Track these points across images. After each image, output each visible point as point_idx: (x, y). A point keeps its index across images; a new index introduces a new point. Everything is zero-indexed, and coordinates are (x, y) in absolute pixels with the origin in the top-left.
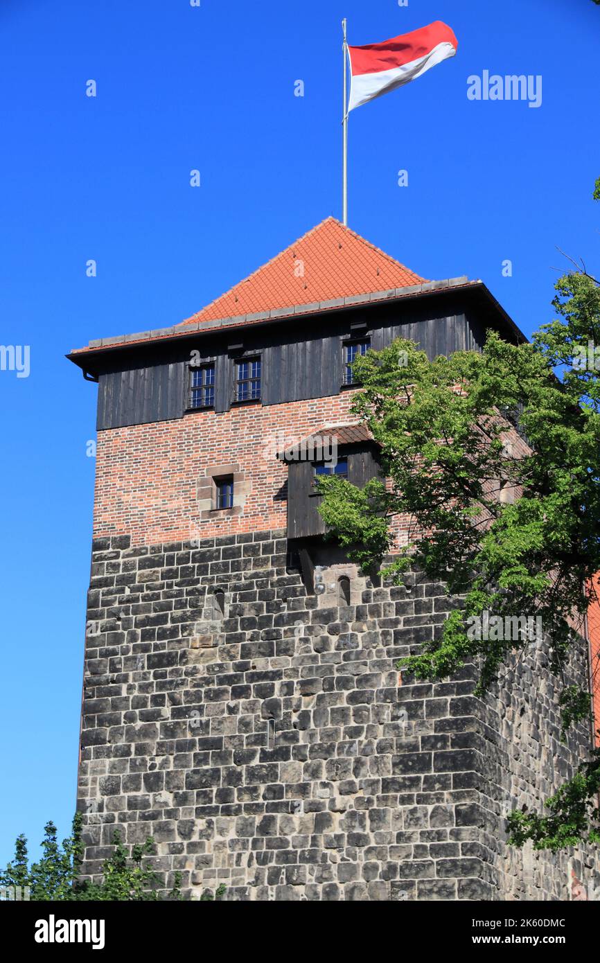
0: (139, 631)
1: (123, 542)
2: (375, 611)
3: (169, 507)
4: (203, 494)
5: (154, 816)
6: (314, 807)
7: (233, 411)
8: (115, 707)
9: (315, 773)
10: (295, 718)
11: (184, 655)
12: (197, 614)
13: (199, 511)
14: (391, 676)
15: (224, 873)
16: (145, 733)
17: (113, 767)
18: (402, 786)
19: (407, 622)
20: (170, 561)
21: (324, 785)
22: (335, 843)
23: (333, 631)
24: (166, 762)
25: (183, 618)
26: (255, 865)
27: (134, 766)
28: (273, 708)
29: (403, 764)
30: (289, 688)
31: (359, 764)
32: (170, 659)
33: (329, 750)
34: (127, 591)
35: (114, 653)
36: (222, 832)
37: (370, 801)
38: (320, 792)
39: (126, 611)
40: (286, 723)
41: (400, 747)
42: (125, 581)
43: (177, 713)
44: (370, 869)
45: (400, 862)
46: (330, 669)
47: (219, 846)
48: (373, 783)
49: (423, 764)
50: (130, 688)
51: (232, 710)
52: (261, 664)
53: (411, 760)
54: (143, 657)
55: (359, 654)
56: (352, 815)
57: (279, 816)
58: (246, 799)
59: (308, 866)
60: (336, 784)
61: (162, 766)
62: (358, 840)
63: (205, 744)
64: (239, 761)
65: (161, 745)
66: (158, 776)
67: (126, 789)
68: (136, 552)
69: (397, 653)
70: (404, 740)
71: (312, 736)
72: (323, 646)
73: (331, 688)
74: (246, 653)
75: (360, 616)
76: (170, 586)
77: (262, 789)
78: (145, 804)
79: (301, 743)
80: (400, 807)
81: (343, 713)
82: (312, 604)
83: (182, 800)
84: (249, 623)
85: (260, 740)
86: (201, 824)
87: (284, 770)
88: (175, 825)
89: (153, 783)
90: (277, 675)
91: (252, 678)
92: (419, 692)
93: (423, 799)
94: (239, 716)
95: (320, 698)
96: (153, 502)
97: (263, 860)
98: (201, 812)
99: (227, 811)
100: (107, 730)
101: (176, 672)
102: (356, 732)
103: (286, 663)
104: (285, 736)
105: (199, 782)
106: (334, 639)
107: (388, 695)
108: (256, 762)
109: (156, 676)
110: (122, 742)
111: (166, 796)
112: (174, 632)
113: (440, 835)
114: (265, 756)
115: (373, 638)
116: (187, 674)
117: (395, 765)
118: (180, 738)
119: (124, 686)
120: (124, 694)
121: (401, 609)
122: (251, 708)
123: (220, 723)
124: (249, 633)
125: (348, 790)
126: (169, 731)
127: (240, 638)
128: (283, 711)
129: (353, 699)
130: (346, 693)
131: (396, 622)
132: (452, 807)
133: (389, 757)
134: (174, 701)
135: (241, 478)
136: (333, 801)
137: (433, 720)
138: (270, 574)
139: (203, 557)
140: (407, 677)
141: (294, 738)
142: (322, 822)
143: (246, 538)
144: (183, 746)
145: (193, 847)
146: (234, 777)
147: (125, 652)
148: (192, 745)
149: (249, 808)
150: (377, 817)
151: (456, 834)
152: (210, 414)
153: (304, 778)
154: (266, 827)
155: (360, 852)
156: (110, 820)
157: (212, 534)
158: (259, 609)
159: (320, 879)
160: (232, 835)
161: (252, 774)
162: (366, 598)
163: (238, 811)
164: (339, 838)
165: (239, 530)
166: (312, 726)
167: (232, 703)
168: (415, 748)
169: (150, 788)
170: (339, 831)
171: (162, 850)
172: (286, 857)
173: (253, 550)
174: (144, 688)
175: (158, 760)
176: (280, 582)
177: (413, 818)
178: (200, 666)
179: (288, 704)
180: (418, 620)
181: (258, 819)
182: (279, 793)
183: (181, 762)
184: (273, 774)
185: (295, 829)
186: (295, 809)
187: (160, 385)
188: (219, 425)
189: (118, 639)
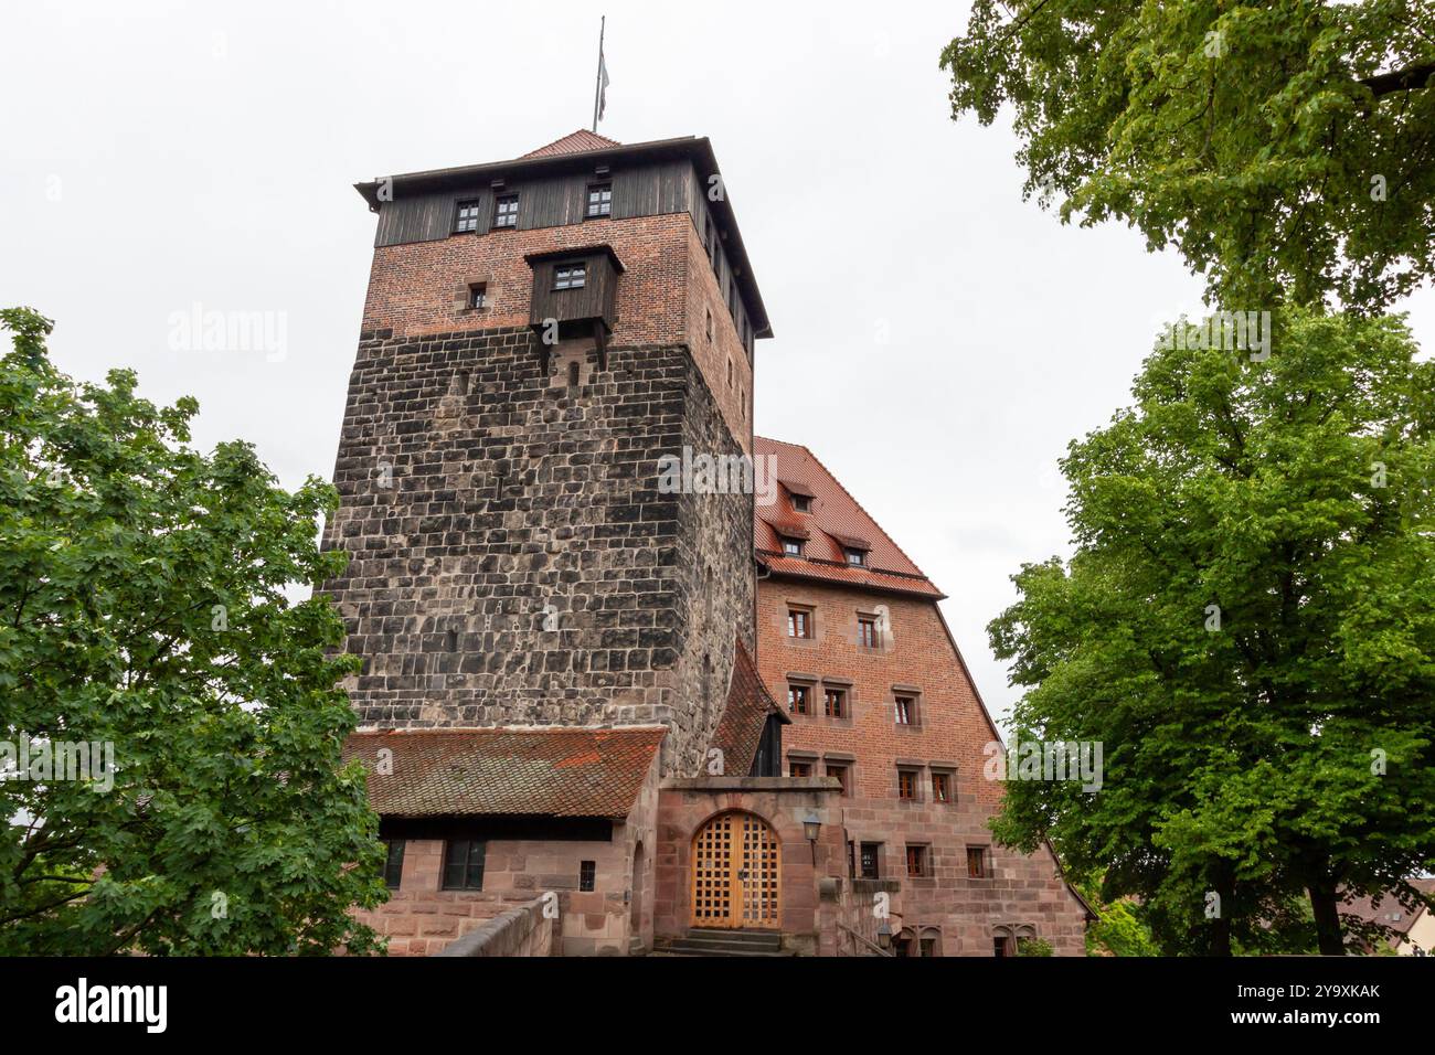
0: (392, 404)
1: (387, 334)
2: (600, 390)
3: (429, 306)
4: (458, 298)
5: (388, 555)
6: (533, 549)
7: (492, 236)
8: (364, 465)
9: (536, 522)
10: (522, 476)
11: (429, 423)
12: (444, 391)
13: (454, 310)
14: (610, 443)
15: (447, 604)
17: (356, 514)
18: (612, 533)
19: (627, 399)
20: (425, 348)
21: (543, 531)
22: (549, 580)
23: (562, 406)
24: (404, 510)
25: (431, 394)
26: (476, 597)
27: (375, 514)
28: (503, 468)
29: (615, 514)
30: (519, 452)
31: (576, 514)
32: (417, 427)
33: (550, 503)
34: (385, 372)
35: (368, 421)
36: (447, 569)
37: (583, 545)
38: (539, 536)
39: (383, 388)
40: (514, 480)
41: (613, 500)
42: (383, 364)
43: (416, 471)
44: (578, 602)
45: (606, 596)
46: (557, 437)
47: (444, 582)
48: (585, 531)
49: (632, 514)
50: (379, 449)
51: (467, 469)
52: (496, 431)
53: (622, 511)
54: (393, 425)
55: (583, 425)
56: (566, 556)
57: (501, 557)
58: (473, 542)
59: (522, 598)
60: (554, 531)
61: (400, 514)
62: (569, 578)
63: (440, 496)
64: (469, 511)
65: (400, 497)
66: (396, 522)
67: (366, 533)
68: (397, 342)
69: (616, 423)
70: (617, 494)
71: (536, 491)
72: (552, 418)
73: (556, 451)
74: (484, 423)
75: (586, 394)
76: (423, 368)
77: (488, 534)
78: (382, 545)
79: (526, 496)
80: (609, 550)
81: (565, 474)
82: (545, 384)
83: (415, 542)
84: (490, 399)
85: (488, 493)
86: (430, 563)
87: (509, 519)
88: (406, 563)
89: (391, 527)
90: (510, 440)
91: (487, 443)
92: (633, 455)
93: (630, 544)
94: (473, 473)
95: (546, 461)
96: (415, 302)
97: (482, 594)
98: (430, 553)
99: (454, 552)
100: (355, 484)
101: (422, 438)
102: (576, 488)
103: (519, 431)
104: (511, 490)
105: (432, 530)
106: (562, 413)
107: (606, 458)
108: (484, 512)
109: (402, 441)
110: (367, 494)
111: (401, 539)
112: (422, 406)
113: (643, 574)
114: (492, 507)
115: (596, 412)
116: (430, 439)
117: (607, 515)
118: (418, 491)
119: (374, 448)
120: (373, 454)
121: (622, 389)
122: (484, 467)
123: (455, 479)
124: (488, 407)
125: (565, 536)
127: (481, 410)
128: (512, 470)
129: (574, 461)
130: (569, 456)
131: (618, 399)
132: (655, 550)
133: (602, 510)
134: (417, 460)
135: (493, 285)
136: (550, 544)
137: (643, 479)
138: (512, 359)
139: (454, 347)
140: (623, 444)
141: (520, 492)
142: (538, 563)
143: (493, 332)
144: (419, 499)
145: (421, 582)
146: (463, 524)
147: (378, 420)
148: (429, 496)
149: (475, 550)
150: (588, 558)
151: (657, 573)
152: (471, 237)
153: (526, 525)
154: (486, 567)
155: (571, 588)
157: (464, 327)
158: (498, 387)
159: (533, 610)
160: (457, 571)
161: (480, 521)
162: (593, 380)
163: (464, 552)
164: (552, 575)
165: (487, 326)
166: (537, 482)
167: (467, 463)
168: (627, 501)
169: (387, 532)
170: (553, 570)
171: (393, 584)
172: (504, 591)
173: (499, 342)
174: (391, 450)
175: (397, 510)
176: (519, 367)
178: (442, 433)
179: (517, 464)
180: (636, 398)
181: (481, 559)
182: (502, 537)
183: (418, 512)
184: (498, 521)
185: (514, 567)
186: (516, 551)
187: (432, 215)
188: (478, 245)
189: (372, 410)
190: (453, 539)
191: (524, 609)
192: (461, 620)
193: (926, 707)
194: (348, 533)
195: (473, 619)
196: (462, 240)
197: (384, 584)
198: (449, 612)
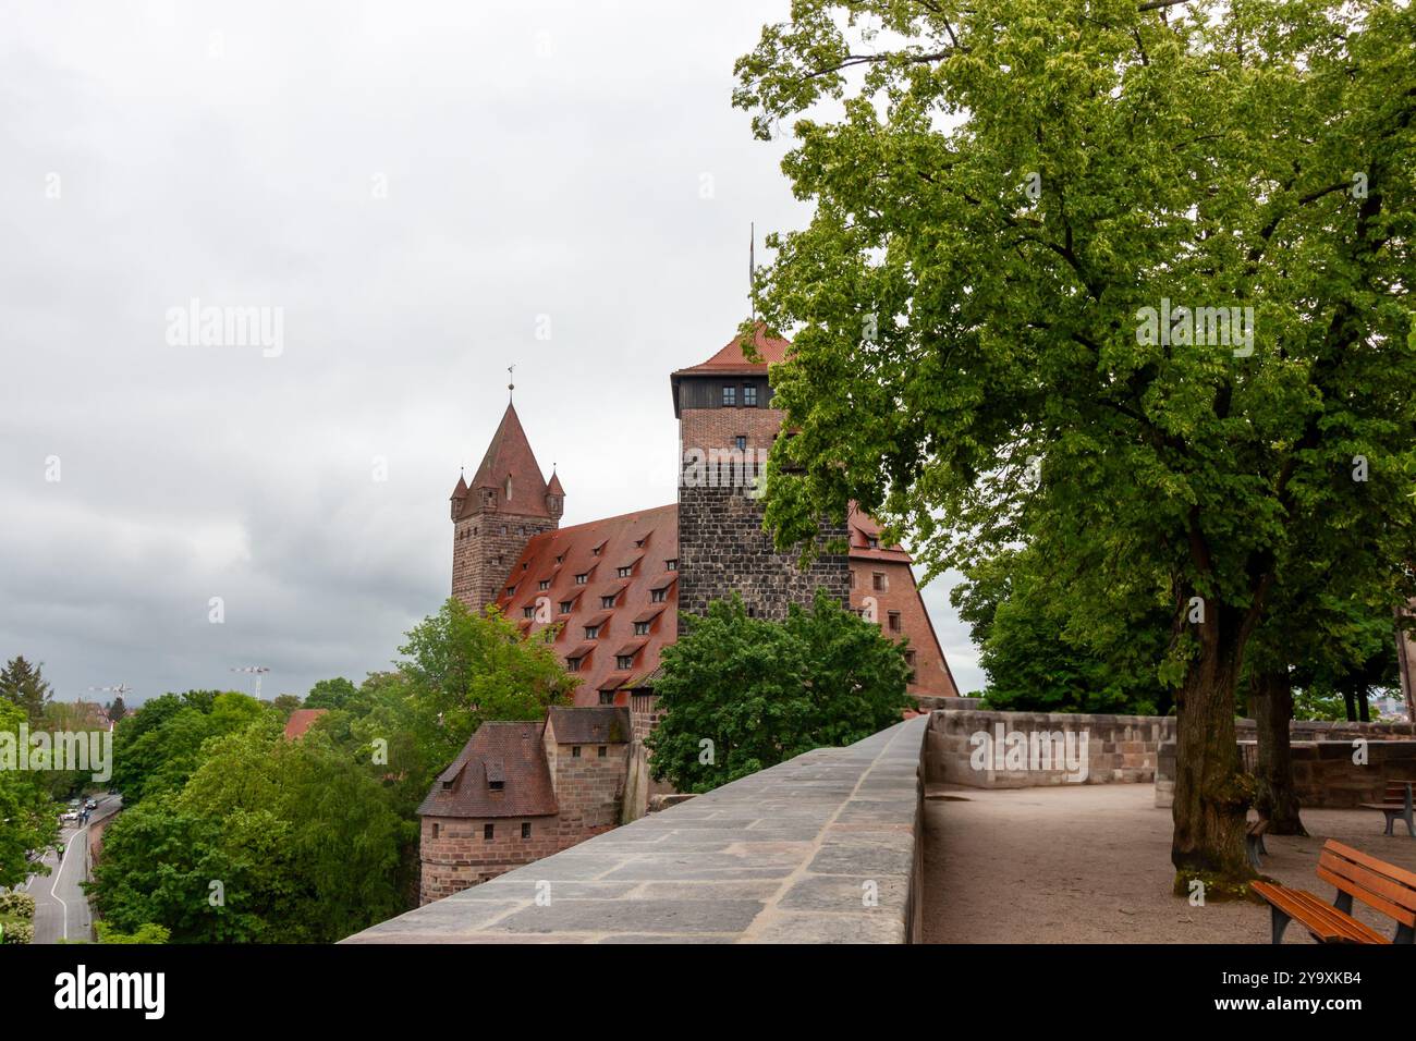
0: (706, 497)
3: (717, 446)
4: (732, 443)
5: (716, 573)
6: (785, 573)
7: (745, 410)
8: (696, 527)
9: (785, 561)
11: (726, 509)
12: (731, 494)
15: (747, 596)
16: (710, 539)
17: (696, 552)
18: (821, 568)
21: (788, 565)
22: (794, 587)
24: (720, 552)
25: (725, 494)
26: (761, 594)
27: (705, 552)
28: (766, 535)
32: (720, 510)
35: (694, 505)
36: (746, 580)
37: (807, 573)
38: (787, 568)
43: (724, 532)
44: (807, 598)
47: (745, 586)
49: (828, 560)
50: (702, 521)
51: (749, 534)
54: (708, 509)
56: (800, 577)
57: (770, 576)
58: (756, 569)
60: (793, 565)
61: (718, 553)
62: (803, 587)
63: (737, 546)
64: (752, 554)
65: (717, 545)
66: (717, 557)
67: (703, 561)
74: (754, 511)
77: (762, 565)
78: (711, 568)
80: (820, 576)
83: (727, 567)
85: (760, 546)
86: (736, 577)
87: (772, 559)
88: (725, 577)
89: (715, 559)
91: (757, 521)
92: (827, 533)
93: (828, 573)
94: (751, 536)
96: (709, 443)
97: (763, 592)
98: (736, 572)
99: (748, 573)
100: (692, 537)
101: (723, 516)
105: (736, 562)
108: (759, 555)
109: (714, 517)
110: (700, 542)
111: (721, 565)
112: (722, 500)
113: (835, 587)
114: (763, 552)
116: (728, 517)
118: (726, 543)
119: (700, 520)
120: (700, 523)
122: (757, 533)
123: (743, 538)
125: (798, 568)
126: (721, 539)
127: (752, 505)
132: (840, 576)
135: (749, 438)
136: (792, 571)
142: (788, 580)
144: (727, 546)
145: (733, 586)
146: (750, 560)
147: (699, 505)
148: (731, 546)
149: (757, 572)
150: (810, 579)
151: (841, 587)
152: (734, 409)
153: (780, 562)
154: (764, 580)
155: (804, 591)
156: (696, 573)
159: (787, 600)
160: (750, 582)
161: (758, 559)
163: (752, 573)
164: (796, 585)
167: (748, 530)
169: (713, 561)
170: (795, 583)
171: (720, 586)
172: (773, 592)
174: (708, 521)
175: (716, 551)
177: (825, 580)
178: (734, 514)
181: (761, 577)
182: (770, 567)
183: (727, 552)
184: (767, 560)
185: (776, 581)
186: (777, 573)
187: (710, 392)
188: (738, 414)
189: (696, 500)
190: (746, 567)
191: (784, 600)
192: (755, 603)
193: (903, 621)
194: (693, 561)
195: (760, 604)
196: (729, 410)
197: (716, 586)
198: (749, 600)
